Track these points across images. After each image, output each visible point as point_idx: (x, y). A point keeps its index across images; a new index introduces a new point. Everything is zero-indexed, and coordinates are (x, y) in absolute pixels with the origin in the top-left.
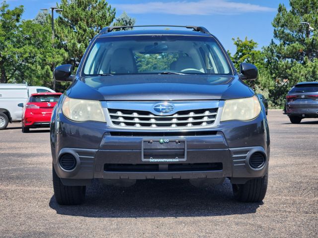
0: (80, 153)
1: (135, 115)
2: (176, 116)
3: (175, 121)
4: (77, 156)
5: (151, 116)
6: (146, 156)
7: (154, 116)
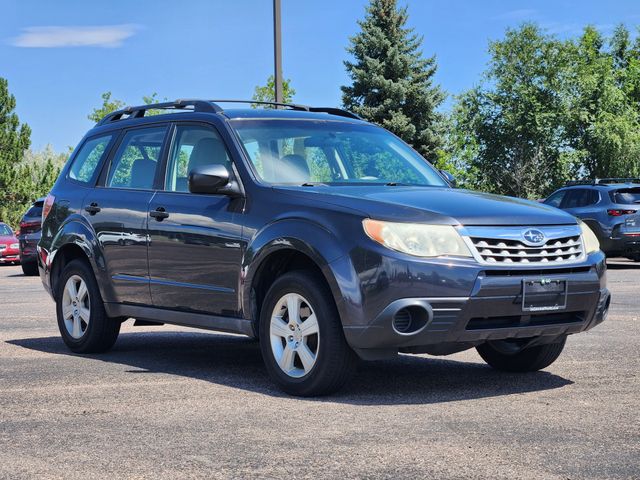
0: (434, 305)
1: (502, 245)
2: (546, 247)
3: (544, 253)
4: (430, 310)
5: (520, 247)
6: (528, 304)
7: (523, 248)
